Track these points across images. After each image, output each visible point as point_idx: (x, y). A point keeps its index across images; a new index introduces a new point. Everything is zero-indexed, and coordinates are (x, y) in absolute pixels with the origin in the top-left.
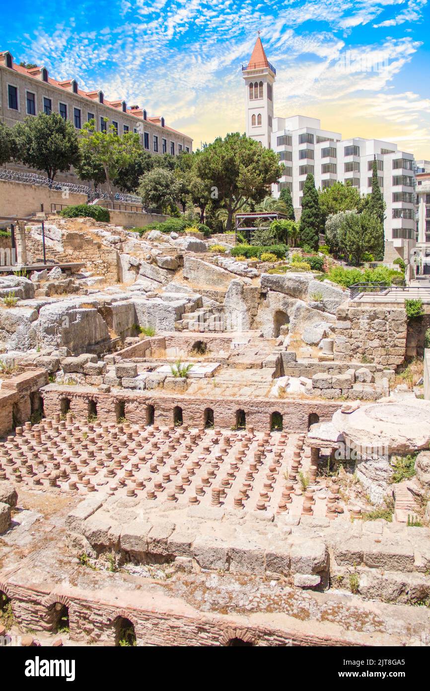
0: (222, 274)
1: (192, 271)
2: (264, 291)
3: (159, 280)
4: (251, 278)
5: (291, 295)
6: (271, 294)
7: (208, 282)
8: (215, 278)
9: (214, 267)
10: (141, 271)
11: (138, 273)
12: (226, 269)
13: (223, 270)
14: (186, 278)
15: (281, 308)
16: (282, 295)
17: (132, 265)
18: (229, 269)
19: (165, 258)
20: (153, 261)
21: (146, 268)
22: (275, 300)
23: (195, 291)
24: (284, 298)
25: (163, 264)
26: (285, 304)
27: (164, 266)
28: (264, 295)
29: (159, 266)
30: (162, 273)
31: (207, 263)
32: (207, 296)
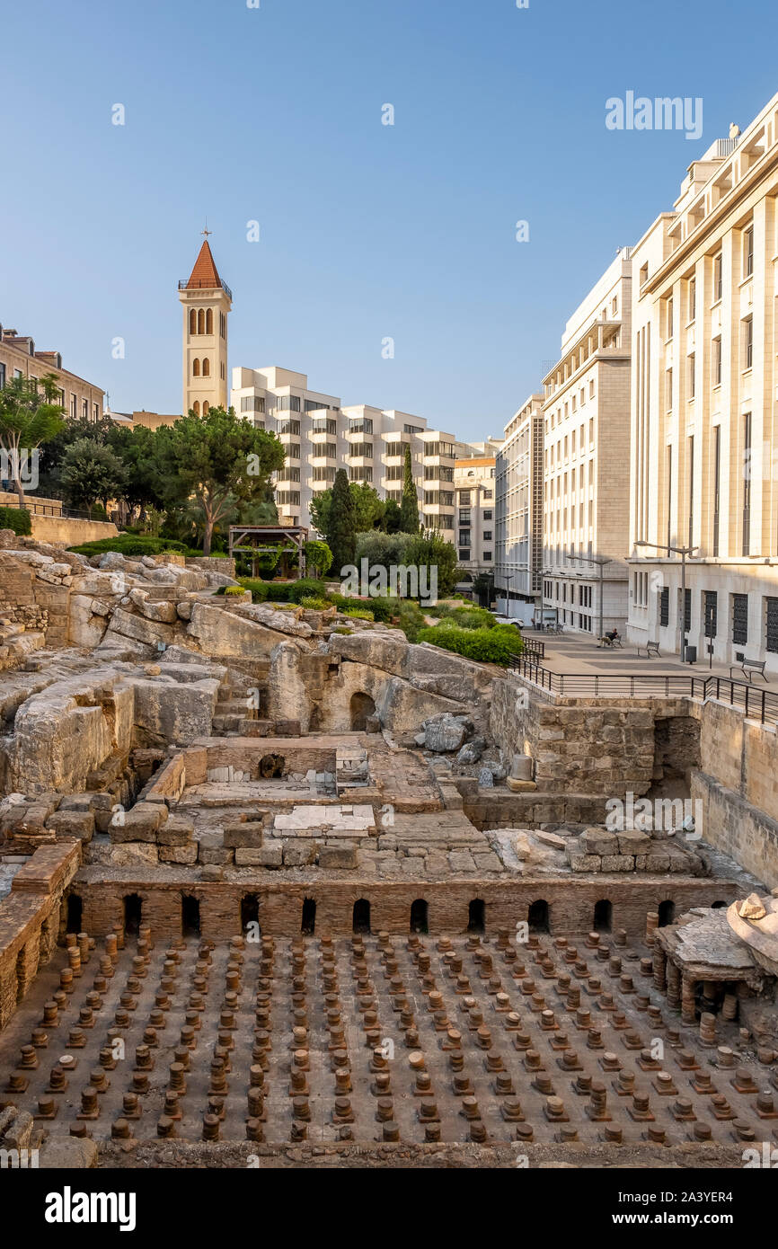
0: (256, 632)
1: (206, 627)
2: (335, 660)
3: (146, 640)
4: (306, 639)
5: (378, 668)
6: (347, 666)
7: (233, 646)
8: (246, 637)
9: (241, 619)
10: (113, 624)
11: (107, 628)
12: (264, 624)
13: (260, 627)
14: (196, 638)
15: (363, 688)
16: (364, 667)
17: (95, 615)
18: (269, 624)
19: (159, 604)
20: (137, 609)
21: (124, 619)
22: (353, 677)
23: (214, 660)
24: (368, 671)
25: (154, 614)
26: (370, 681)
27: (157, 617)
28: (334, 668)
29: (146, 618)
30: (151, 629)
31: (232, 615)
32: (237, 669)
